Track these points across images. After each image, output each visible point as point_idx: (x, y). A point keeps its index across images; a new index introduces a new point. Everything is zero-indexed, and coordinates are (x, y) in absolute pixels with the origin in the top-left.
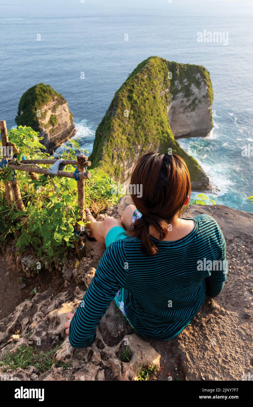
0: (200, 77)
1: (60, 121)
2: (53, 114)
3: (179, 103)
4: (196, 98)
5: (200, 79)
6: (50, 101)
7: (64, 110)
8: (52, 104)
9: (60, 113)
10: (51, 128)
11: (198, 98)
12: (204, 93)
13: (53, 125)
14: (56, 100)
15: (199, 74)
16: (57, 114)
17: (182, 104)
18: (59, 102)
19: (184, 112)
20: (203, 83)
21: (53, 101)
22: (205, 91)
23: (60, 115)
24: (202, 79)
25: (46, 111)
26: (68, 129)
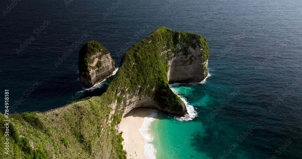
0: (196, 42)
1: (104, 65)
2: (99, 60)
3: (180, 58)
4: (193, 56)
5: (196, 43)
6: (97, 52)
7: (107, 58)
8: (98, 54)
9: (104, 60)
10: (97, 69)
11: (194, 56)
12: (198, 53)
13: (99, 67)
14: (102, 51)
15: (195, 40)
16: (102, 60)
17: (182, 59)
18: (104, 53)
19: (183, 65)
20: (198, 46)
21: (100, 52)
22: (200, 52)
23: (105, 62)
24: (197, 44)
25: (94, 58)
26: (109, 70)
